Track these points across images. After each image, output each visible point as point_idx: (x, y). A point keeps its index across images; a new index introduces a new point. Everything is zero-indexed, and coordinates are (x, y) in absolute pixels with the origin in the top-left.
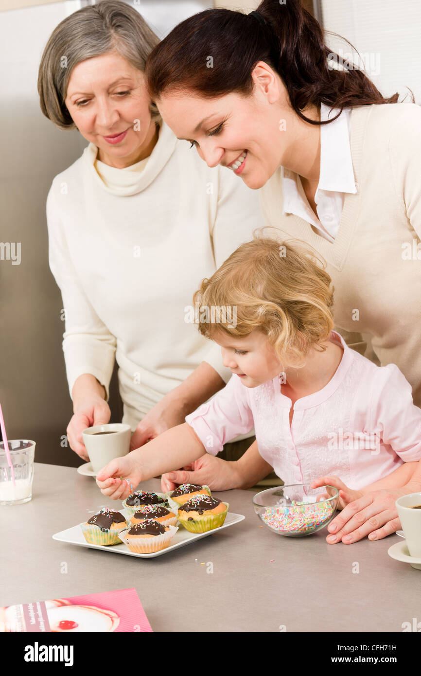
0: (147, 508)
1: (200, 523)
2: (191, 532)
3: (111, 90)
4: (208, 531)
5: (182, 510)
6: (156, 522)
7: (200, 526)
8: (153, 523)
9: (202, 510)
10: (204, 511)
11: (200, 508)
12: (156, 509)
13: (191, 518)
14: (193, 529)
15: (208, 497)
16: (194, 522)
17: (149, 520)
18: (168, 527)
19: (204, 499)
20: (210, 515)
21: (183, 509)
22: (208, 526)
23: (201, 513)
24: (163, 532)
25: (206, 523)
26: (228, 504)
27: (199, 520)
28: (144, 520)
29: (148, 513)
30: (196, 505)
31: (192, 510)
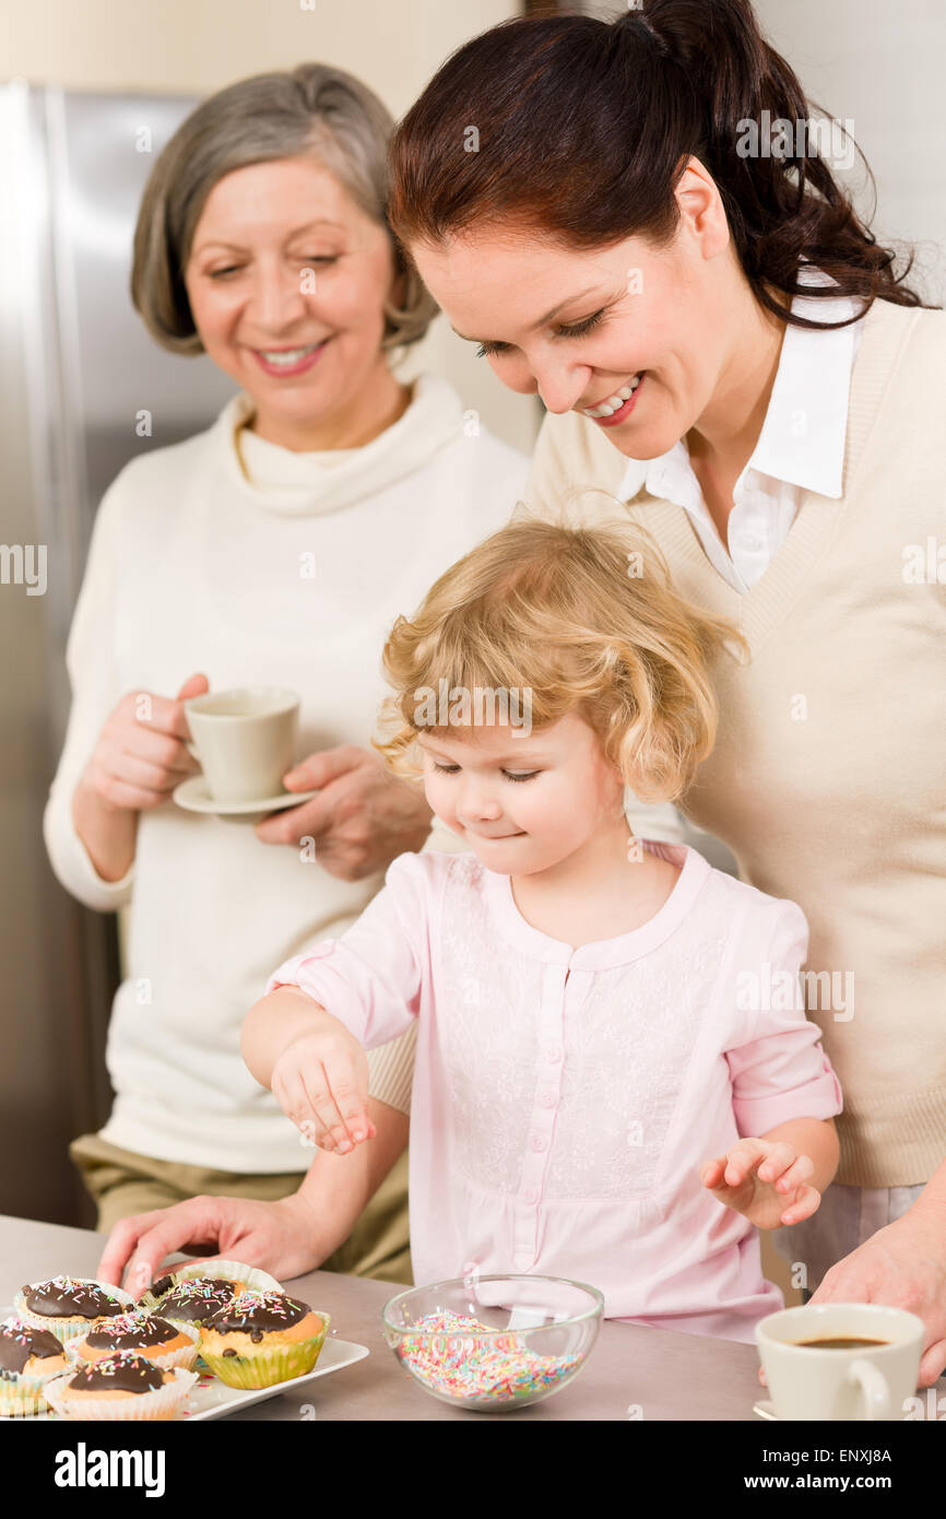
0: (121, 1319)
1: (253, 1363)
2: (231, 1385)
3: (294, 246)
4: (275, 1383)
5: (210, 1329)
6: (140, 1360)
7: (255, 1372)
8: (133, 1361)
9: (259, 1330)
10: (264, 1333)
11: (253, 1326)
12: (143, 1324)
13: (231, 1350)
14: (236, 1377)
15: (278, 1297)
16: (239, 1360)
17: (124, 1353)
18: (172, 1371)
19: (266, 1302)
20: (280, 1343)
21: (213, 1326)
22: (274, 1371)
23: (258, 1339)
24: (158, 1384)
25: (269, 1364)
26: (327, 1317)
27: (250, 1358)
28: (112, 1352)
29: (122, 1333)
30: (245, 1318)
31: (235, 1330)
